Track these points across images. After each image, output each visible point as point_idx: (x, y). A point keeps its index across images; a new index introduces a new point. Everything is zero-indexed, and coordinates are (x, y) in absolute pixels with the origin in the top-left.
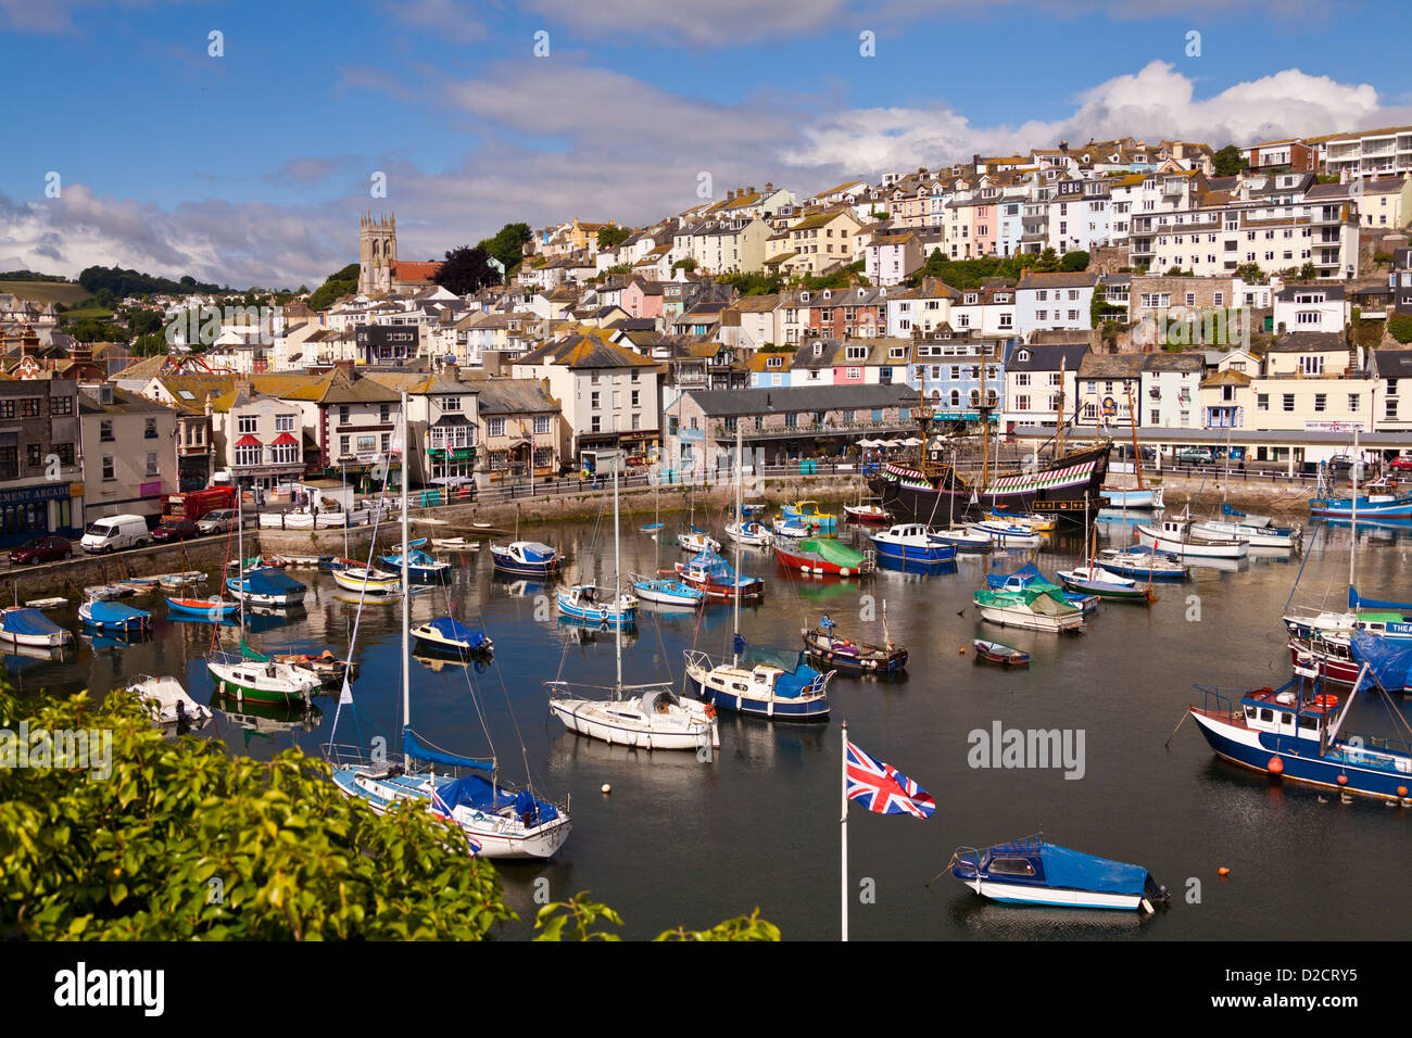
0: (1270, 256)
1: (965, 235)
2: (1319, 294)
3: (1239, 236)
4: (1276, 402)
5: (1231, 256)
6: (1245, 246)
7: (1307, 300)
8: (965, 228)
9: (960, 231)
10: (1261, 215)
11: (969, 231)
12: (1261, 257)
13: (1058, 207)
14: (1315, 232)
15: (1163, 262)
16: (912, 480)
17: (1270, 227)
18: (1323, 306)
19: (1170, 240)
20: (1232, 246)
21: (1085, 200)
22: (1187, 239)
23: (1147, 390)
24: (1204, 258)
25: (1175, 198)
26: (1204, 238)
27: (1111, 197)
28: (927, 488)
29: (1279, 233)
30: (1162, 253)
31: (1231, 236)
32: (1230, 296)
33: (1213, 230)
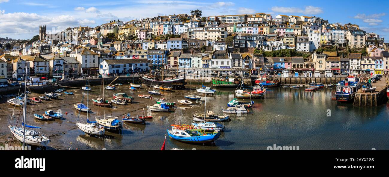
0: (212, 36)
1: (157, 30)
2: (221, 44)
3: (207, 32)
4: (215, 63)
5: (206, 36)
6: (208, 34)
7: (219, 44)
8: (157, 29)
9: (156, 30)
10: (211, 29)
12: (211, 36)
13: (174, 26)
14: (220, 32)
15: (194, 37)
16: (149, 78)
17: (212, 31)
18: (222, 46)
19: (195, 33)
20: (206, 34)
21: (179, 25)
22: (198, 33)
23: (192, 60)
24: (201, 36)
25: (195, 25)
26: (201, 33)
27: (184, 25)
28: (152, 80)
29: (214, 32)
30: (193, 35)
31: (206, 32)
32: (206, 43)
33: (203, 31)
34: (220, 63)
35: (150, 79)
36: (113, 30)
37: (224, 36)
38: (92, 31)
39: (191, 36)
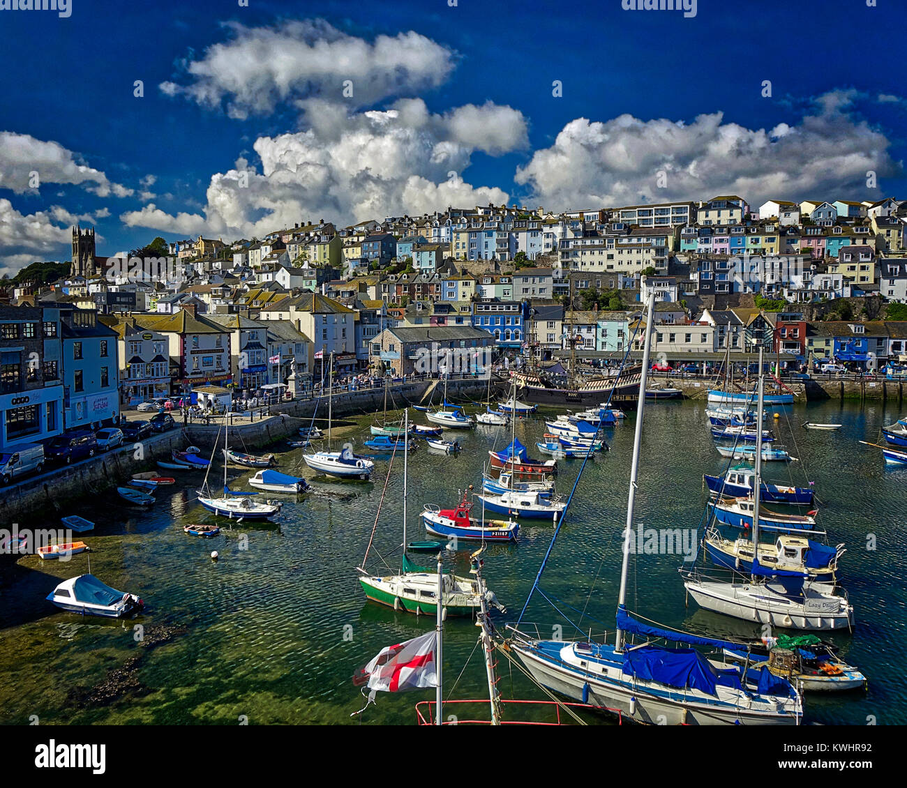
0: (629, 263)
1: (464, 247)
2: (665, 282)
3: (614, 251)
4: (666, 338)
5: (610, 263)
6: (617, 257)
7: (659, 285)
8: (464, 243)
9: (460, 245)
10: (625, 241)
11: (466, 245)
12: (625, 263)
13: (514, 235)
14: (653, 251)
15: (576, 264)
16: (531, 383)
17: (630, 248)
18: (667, 289)
19: (580, 253)
20: (611, 257)
21: (528, 231)
22: (588, 253)
23: (600, 330)
24: (596, 264)
25: (575, 231)
26: (596, 252)
27: (542, 230)
28: (542, 387)
29: (634, 251)
30: (576, 259)
31: (610, 252)
32: (617, 282)
33: (601, 248)
34: (680, 338)
35: (537, 383)
36: (328, 246)
37: (662, 261)
38: (259, 250)
39: (567, 263)
